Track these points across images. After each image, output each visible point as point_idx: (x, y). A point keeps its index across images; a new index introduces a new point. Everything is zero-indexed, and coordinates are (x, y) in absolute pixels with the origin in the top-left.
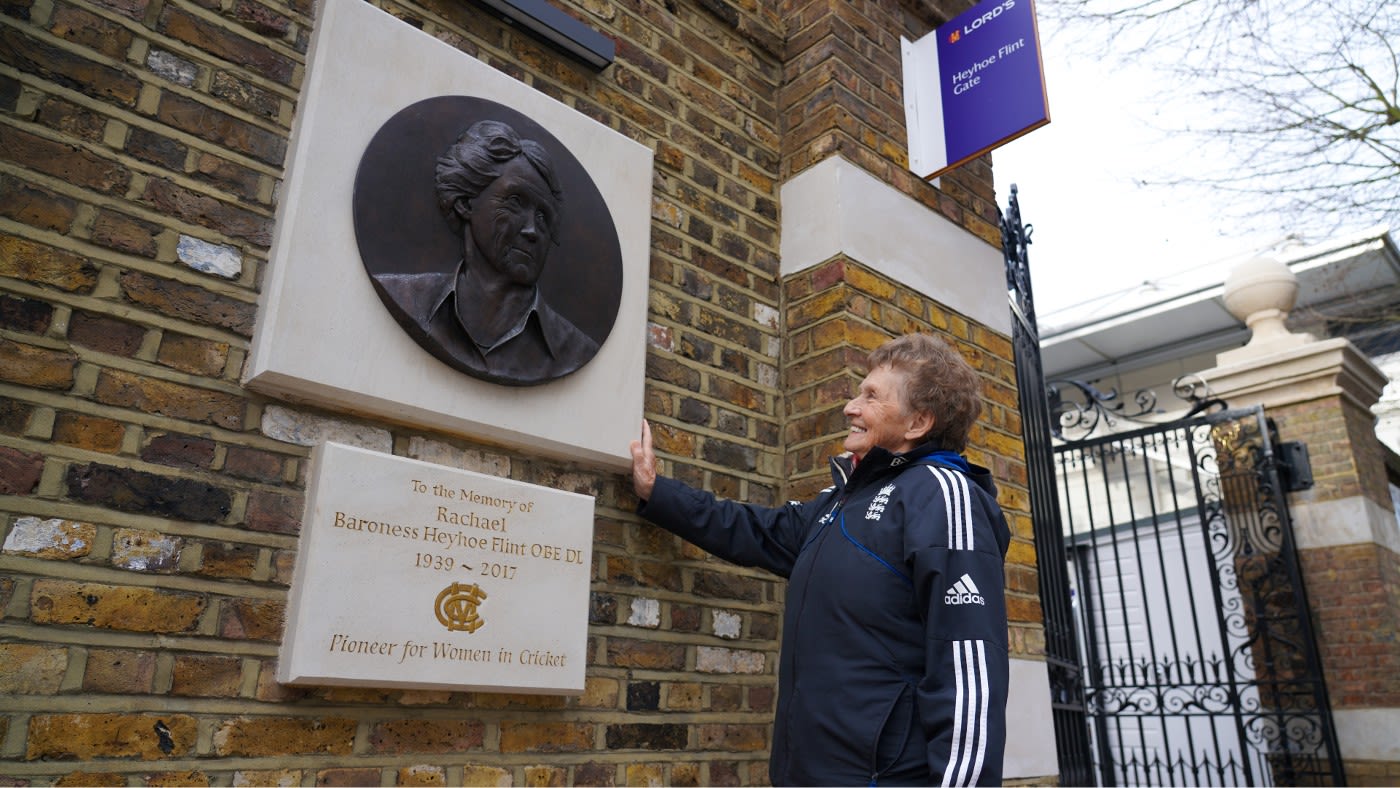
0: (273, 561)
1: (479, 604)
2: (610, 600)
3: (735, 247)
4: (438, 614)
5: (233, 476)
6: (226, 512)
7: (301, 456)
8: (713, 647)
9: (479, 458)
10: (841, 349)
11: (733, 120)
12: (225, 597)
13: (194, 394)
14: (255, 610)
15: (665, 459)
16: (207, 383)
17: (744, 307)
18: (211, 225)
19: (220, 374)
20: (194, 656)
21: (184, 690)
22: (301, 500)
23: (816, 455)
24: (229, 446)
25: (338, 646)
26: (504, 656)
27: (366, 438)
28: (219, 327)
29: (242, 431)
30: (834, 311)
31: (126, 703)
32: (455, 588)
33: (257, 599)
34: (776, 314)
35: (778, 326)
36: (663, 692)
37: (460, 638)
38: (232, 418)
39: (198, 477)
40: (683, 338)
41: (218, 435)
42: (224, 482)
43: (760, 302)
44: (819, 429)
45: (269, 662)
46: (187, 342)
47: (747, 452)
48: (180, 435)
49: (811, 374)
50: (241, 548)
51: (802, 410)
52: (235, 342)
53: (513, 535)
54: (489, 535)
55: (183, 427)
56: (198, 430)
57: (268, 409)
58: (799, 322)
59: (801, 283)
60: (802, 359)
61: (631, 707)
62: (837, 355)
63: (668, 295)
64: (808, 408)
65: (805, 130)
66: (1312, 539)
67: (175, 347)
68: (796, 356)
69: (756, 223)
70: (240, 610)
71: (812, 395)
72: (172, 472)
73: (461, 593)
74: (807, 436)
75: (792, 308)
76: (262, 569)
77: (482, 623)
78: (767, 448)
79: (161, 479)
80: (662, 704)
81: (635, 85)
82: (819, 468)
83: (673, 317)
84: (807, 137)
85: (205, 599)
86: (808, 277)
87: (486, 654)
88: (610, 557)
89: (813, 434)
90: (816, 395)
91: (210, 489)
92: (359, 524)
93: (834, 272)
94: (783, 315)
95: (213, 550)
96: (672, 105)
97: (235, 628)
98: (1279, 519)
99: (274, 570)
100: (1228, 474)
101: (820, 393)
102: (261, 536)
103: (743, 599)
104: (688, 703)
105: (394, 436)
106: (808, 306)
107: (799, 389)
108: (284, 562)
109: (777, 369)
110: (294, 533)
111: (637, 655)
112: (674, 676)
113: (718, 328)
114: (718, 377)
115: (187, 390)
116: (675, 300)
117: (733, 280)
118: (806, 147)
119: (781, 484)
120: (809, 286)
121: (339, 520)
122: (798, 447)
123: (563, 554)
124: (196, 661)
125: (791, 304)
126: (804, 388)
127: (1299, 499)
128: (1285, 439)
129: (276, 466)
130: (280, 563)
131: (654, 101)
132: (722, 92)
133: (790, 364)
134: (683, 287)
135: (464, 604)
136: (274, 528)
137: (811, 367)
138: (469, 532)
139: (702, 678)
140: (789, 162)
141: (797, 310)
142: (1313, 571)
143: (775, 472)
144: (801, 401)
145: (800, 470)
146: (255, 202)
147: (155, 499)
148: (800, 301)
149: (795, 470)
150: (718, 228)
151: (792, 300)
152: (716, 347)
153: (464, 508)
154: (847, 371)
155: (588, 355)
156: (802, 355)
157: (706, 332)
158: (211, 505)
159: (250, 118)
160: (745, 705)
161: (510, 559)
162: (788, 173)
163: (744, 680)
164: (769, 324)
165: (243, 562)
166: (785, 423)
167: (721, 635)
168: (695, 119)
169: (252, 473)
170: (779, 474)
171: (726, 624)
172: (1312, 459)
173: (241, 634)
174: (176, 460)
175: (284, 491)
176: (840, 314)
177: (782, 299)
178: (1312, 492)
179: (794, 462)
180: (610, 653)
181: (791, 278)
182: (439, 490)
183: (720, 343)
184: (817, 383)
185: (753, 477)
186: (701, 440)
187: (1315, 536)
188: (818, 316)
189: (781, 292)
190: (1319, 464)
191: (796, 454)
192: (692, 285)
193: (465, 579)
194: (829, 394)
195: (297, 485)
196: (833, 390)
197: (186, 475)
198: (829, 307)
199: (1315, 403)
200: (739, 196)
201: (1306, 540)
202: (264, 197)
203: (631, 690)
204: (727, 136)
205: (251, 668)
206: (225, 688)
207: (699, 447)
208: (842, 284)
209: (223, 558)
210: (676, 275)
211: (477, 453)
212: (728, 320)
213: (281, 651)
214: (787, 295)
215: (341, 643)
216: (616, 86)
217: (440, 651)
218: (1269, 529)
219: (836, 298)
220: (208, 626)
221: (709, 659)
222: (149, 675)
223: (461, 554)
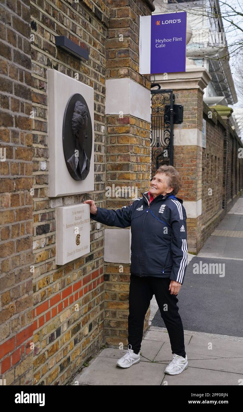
0: (54, 238)
1: (80, 238)
3: (99, 109)
4: (76, 243)
5: (49, 220)
6: (49, 229)
7: (54, 211)
8: (96, 232)
10: (128, 146)
11: (99, 60)
16: (45, 199)
17: (100, 129)
18: (43, 156)
19: (46, 196)
20: (49, 263)
21: (48, 270)
22: (56, 222)
23: (117, 176)
24: (48, 213)
25: (68, 255)
27: (60, 202)
28: (45, 183)
30: (126, 133)
31: (44, 276)
33: (53, 247)
34: (104, 127)
36: (91, 247)
37: (78, 247)
38: (48, 206)
41: (47, 211)
42: (49, 222)
43: (102, 125)
44: (119, 168)
45: (55, 261)
46: (42, 190)
47: (101, 176)
48: (43, 214)
49: (116, 151)
50: (51, 237)
51: (113, 161)
52: (47, 186)
54: (80, 221)
55: (44, 211)
57: (51, 201)
58: (113, 132)
59: (114, 119)
60: (113, 145)
62: (126, 147)
64: (115, 161)
65: (116, 62)
66: (178, 142)
67: (41, 192)
68: (111, 143)
69: (102, 97)
70: (52, 251)
71: (116, 157)
72: (44, 223)
73: (78, 236)
74: (114, 169)
75: (110, 126)
77: (80, 242)
78: (103, 173)
79: (43, 225)
80: (91, 250)
82: (119, 179)
84: (117, 65)
85: (49, 250)
86: (116, 117)
87: (81, 249)
89: (117, 169)
90: (118, 157)
91: (48, 224)
93: (126, 120)
94: (106, 128)
98: (170, 135)
100: (156, 115)
101: (119, 157)
102: (53, 233)
104: (94, 248)
105: (63, 199)
106: (116, 128)
107: (111, 154)
109: (105, 146)
112: (92, 242)
113: (97, 139)
114: (98, 155)
115: (43, 202)
117: (99, 121)
118: (117, 69)
119: (105, 182)
120: (116, 121)
121: (67, 226)
122: (111, 172)
123: (87, 221)
125: (109, 125)
126: (113, 154)
127: (177, 127)
128: (177, 103)
129: (52, 215)
132: (97, 49)
133: (108, 145)
135: (78, 239)
136: (54, 230)
137: (117, 148)
138: (78, 221)
139: (95, 241)
140: (109, 72)
141: (111, 128)
142: (176, 154)
144: (112, 158)
145: (111, 179)
146: (46, 145)
147: (43, 230)
148: (113, 125)
149: (110, 179)
150: (97, 104)
151: (109, 124)
152: (97, 145)
153: (77, 216)
154: (129, 153)
156: (113, 144)
160: (100, 245)
161: (82, 225)
162: (109, 76)
163: (100, 239)
164: (104, 132)
165: (52, 240)
166: (106, 163)
167: (98, 229)
169: (51, 218)
171: (98, 225)
172: (184, 112)
173: (52, 256)
174: (44, 220)
175: (54, 221)
176: (128, 134)
177: (106, 122)
178: (182, 124)
179: (109, 176)
181: (109, 116)
182: (75, 213)
184: (119, 154)
185: (101, 182)
186: (95, 176)
187: (179, 141)
188: (120, 133)
189: (105, 120)
190: (186, 114)
191: (110, 174)
193: (78, 233)
194: (123, 158)
195: (54, 218)
196: (124, 157)
198: (125, 131)
199: (189, 91)
200: (100, 89)
201: (177, 142)
204: (98, 67)
205: (53, 263)
206: (52, 268)
207: (95, 178)
208: (129, 125)
209: (50, 240)
212: (98, 135)
213: (56, 258)
214: (107, 121)
217: (77, 251)
218: (166, 138)
219: (127, 129)
221: (96, 236)
222: (45, 269)
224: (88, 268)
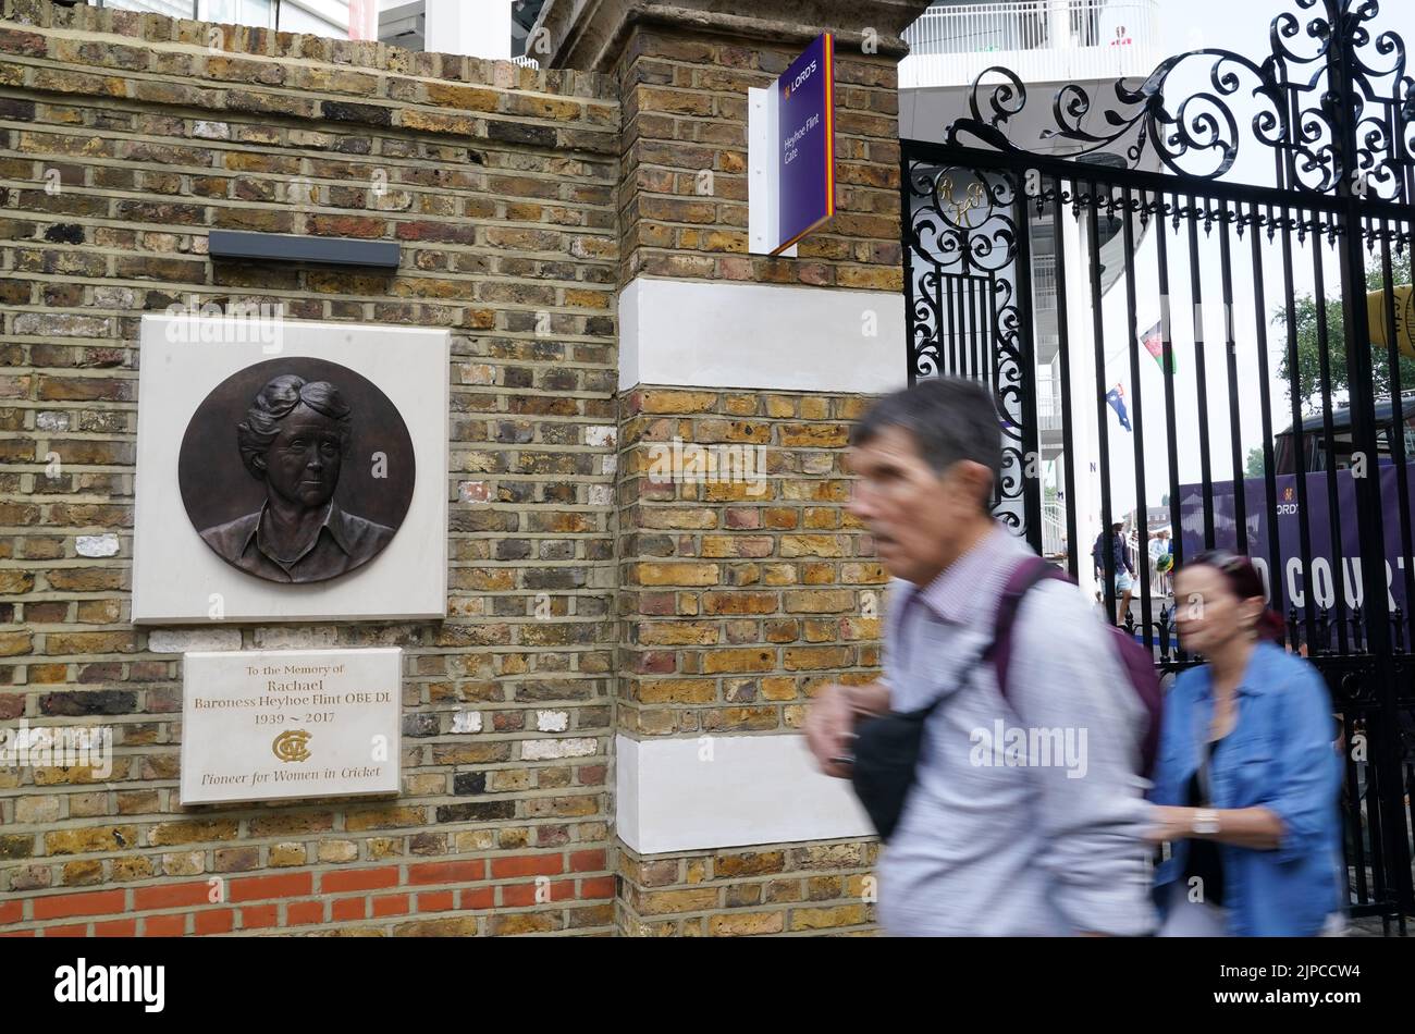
0: (168, 730)
1: (306, 742)
2: (433, 718)
3: (562, 380)
4: (276, 752)
5: (135, 681)
6: (134, 706)
7: (177, 660)
8: (538, 740)
9: (310, 633)
10: (637, 479)
11: (557, 247)
12: (143, 756)
13: (104, 635)
14: (162, 761)
15: (484, 597)
16: (111, 627)
17: (573, 434)
18: (95, 522)
19: (117, 620)
20: (127, 793)
21: (126, 811)
22: (181, 689)
24: (130, 663)
25: (207, 781)
26: (329, 774)
27: (222, 638)
28: (111, 589)
29: (137, 652)
30: (635, 440)
31: (95, 822)
32: (287, 734)
33: (163, 754)
34: (613, 432)
35: (615, 443)
36: (488, 780)
37: (294, 766)
38: (130, 646)
39: (114, 687)
40: (499, 487)
41: (123, 658)
42: (130, 687)
43: (590, 425)
45: (176, 790)
46: (94, 604)
47: (573, 573)
48: (99, 664)
49: (628, 496)
50: (146, 726)
51: (625, 527)
52: (122, 596)
53: (328, 691)
54: (309, 694)
55: (101, 658)
56: (110, 658)
57: (152, 634)
58: (624, 442)
59: (625, 403)
60: (625, 479)
61: (458, 792)
62: (636, 484)
63: (481, 452)
64: (628, 526)
65: (629, 241)
67: (88, 610)
69: (588, 346)
70: (153, 762)
71: (628, 516)
72: (97, 687)
73: (292, 737)
75: (622, 426)
76: (162, 736)
77: (309, 755)
78: (597, 563)
79: (91, 693)
80: (488, 787)
81: (439, 262)
83: (488, 470)
85: (129, 759)
86: (628, 399)
87: (315, 775)
88: (431, 685)
89: (628, 552)
91: (122, 693)
92: (212, 704)
93: (635, 401)
95: (130, 730)
96: (481, 264)
97: (150, 773)
99: (169, 736)
101: (631, 516)
102: (158, 716)
103: (569, 698)
104: (515, 785)
105: (242, 631)
106: (627, 429)
107: (623, 507)
108: (176, 729)
109: (613, 485)
110: (179, 710)
111: (461, 756)
112: (499, 766)
113: (540, 466)
114: (539, 513)
115: (99, 634)
116: (491, 454)
117: (559, 413)
118: (629, 259)
119: (614, 593)
120: (628, 408)
121: (197, 703)
122: (623, 561)
123: (373, 697)
124: (129, 795)
125: (622, 422)
129: (163, 670)
130: (173, 730)
131: (462, 268)
132: (542, 224)
134: (500, 439)
135: (294, 743)
136: (165, 710)
137: (628, 489)
138: (293, 695)
139: (530, 765)
140: (624, 271)
141: (623, 430)
143: (607, 583)
144: (625, 519)
146: (121, 496)
147: (89, 706)
148: (625, 421)
150: (539, 368)
151: (622, 418)
152: (537, 484)
153: (289, 679)
154: (640, 501)
155: (385, 541)
156: (625, 475)
157: (526, 473)
158: (125, 703)
159: (108, 437)
160: (575, 781)
161: (327, 708)
162: (623, 283)
163: (573, 762)
164: (604, 443)
165: (149, 734)
166: (619, 535)
167: (546, 730)
168: (511, 267)
169: (147, 676)
170: (611, 585)
171: (551, 720)
173: (154, 776)
174: (100, 680)
175: (170, 685)
177: (620, 414)
180: (436, 756)
181: (622, 396)
182: (268, 670)
183: (541, 479)
184: (630, 506)
185: (581, 592)
186: (521, 572)
188: (630, 441)
189: (621, 409)
191: (622, 567)
192: (509, 433)
193: (293, 727)
194: (634, 518)
195: (178, 679)
197: (106, 688)
198: (633, 435)
200: (566, 326)
202: (127, 491)
203: (457, 780)
204: (549, 268)
205: (164, 795)
206: (151, 807)
207: (521, 578)
208: (639, 415)
209: (137, 733)
210: (490, 430)
211: (309, 630)
212: (552, 455)
213: (181, 783)
215: (208, 779)
216: (419, 272)
217: (279, 776)
219: (635, 428)
220: (134, 774)
221: (531, 749)
222: (105, 805)
223: (287, 710)
224: (451, 837)
